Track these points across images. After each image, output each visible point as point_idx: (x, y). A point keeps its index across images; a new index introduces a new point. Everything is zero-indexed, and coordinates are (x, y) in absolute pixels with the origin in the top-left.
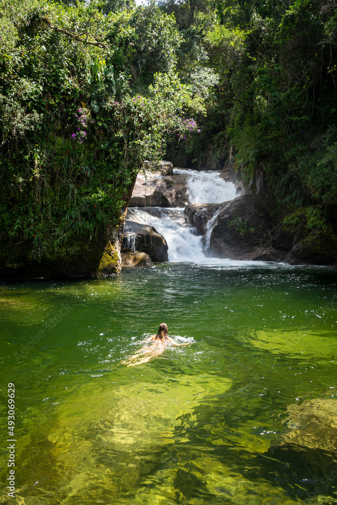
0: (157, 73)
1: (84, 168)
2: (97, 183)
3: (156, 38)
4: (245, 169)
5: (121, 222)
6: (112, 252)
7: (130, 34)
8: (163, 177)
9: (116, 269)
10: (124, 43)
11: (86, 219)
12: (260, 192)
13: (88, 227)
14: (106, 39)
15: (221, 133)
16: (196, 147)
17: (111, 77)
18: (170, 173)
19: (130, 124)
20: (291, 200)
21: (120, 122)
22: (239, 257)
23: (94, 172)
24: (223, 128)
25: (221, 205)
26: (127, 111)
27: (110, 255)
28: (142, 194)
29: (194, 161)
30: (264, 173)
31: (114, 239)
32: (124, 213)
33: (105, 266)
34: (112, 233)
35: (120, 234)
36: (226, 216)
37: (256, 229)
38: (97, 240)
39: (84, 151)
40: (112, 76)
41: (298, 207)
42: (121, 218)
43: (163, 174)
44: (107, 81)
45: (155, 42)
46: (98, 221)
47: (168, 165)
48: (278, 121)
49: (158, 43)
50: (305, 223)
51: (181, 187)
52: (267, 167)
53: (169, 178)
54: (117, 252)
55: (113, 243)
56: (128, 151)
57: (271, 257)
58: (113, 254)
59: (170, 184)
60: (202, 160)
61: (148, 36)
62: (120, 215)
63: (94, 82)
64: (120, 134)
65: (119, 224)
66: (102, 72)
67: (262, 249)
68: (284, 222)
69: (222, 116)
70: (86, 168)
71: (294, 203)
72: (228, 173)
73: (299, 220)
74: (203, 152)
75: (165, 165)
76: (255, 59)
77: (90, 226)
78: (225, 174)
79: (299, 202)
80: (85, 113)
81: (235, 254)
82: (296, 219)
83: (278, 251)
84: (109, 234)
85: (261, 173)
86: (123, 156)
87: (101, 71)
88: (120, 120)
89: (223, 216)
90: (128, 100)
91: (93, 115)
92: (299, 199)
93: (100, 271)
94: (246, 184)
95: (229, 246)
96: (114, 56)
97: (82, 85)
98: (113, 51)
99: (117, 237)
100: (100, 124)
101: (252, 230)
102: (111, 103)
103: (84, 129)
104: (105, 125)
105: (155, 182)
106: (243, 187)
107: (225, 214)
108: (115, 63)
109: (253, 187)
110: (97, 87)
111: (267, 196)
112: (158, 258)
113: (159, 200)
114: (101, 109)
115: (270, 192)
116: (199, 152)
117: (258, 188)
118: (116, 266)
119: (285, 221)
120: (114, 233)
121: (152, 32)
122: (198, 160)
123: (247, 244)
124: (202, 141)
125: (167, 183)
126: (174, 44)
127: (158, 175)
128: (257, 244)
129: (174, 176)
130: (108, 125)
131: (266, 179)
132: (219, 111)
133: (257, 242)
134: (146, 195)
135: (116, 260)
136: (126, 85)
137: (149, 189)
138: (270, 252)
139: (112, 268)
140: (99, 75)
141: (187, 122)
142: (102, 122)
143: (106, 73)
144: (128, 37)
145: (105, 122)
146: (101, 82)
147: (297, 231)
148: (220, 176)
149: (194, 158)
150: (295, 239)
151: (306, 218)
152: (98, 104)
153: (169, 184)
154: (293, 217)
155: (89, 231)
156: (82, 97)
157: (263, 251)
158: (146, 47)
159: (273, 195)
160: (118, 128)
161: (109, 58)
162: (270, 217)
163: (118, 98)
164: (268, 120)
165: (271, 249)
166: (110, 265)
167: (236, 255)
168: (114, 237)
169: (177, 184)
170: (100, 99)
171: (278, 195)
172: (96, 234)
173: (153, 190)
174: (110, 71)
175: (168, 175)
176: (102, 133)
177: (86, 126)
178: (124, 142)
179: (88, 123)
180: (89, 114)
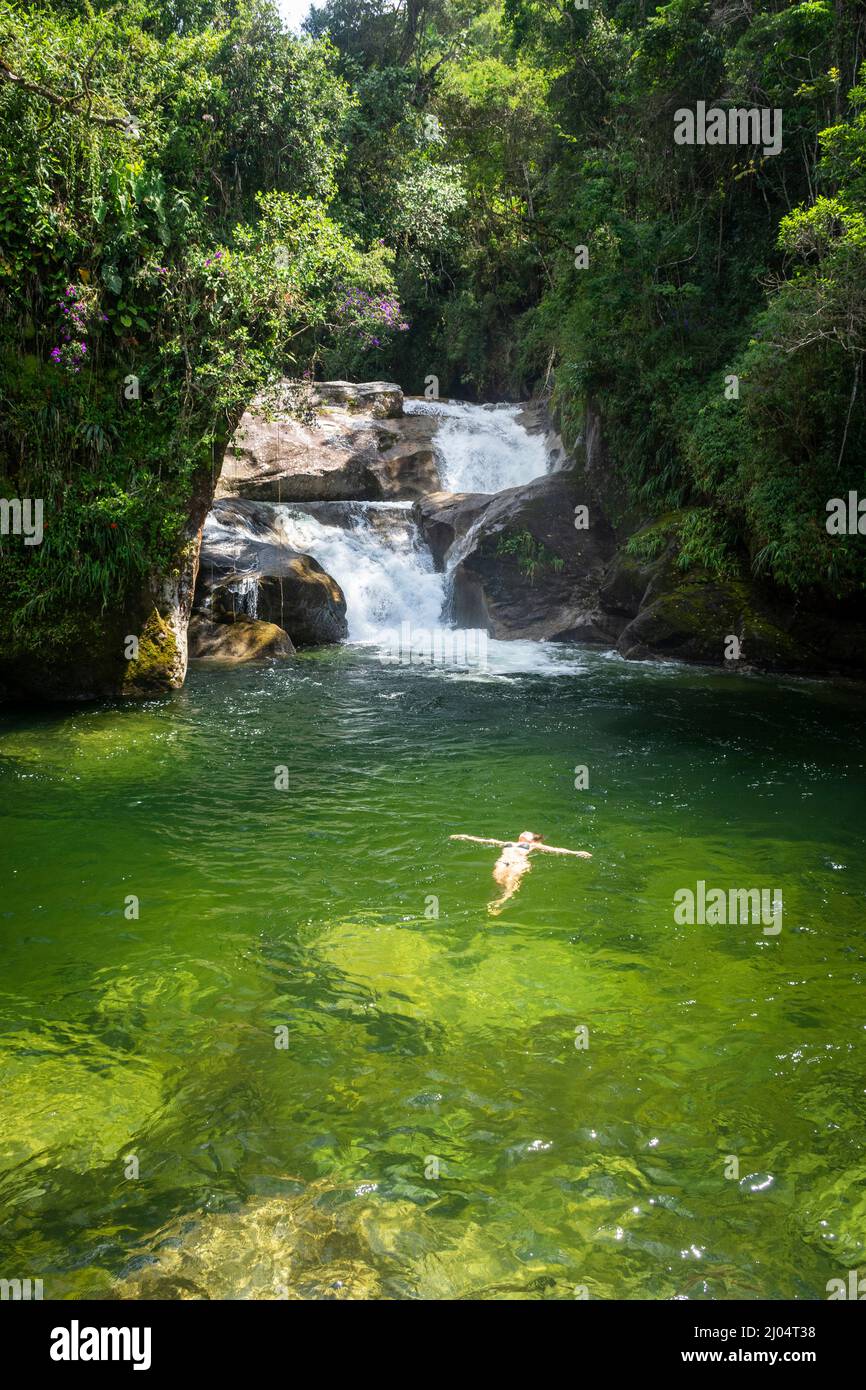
0: (260, 193)
1: (89, 433)
2: (123, 466)
3: (280, 98)
4: (568, 407)
5: (187, 560)
6: (162, 635)
7: (207, 93)
8: (375, 423)
9: (169, 678)
10: (192, 113)
11: (95, 558)
12: (593, 467)
13: (96, 576)
14: (155, 103)
15: (530, 311)
16: (472, 346)
17: (153, 204)
18: (396, 413)
19: (201, 320)
20: (657, 490)
21: (178, 317)
22: (518, 633)
23: (115, 442)
24: (534, 299)
25: (497, 497)
26: (199, 288)
27: (156, 642)
28: (316, 467)
29: (465, 379)
30: (603, 420)
31: (168, 603)
32: (195, 540)
33: (141, 671)
34: (162, 589)
35: (185, 589)
36: (499, 528)
37: (567, 562)
38: (122, 606)
39: (93, 387)
40: (158, 201)
41: (672, 507)
42: (186, 552)
43: (377, 415)
44: (145, 212)
45: (274, 110)
46: (121, 562)
47: (392, 394)
48: (623, 297)
49: (286, 110)
50: (676, 553)
51: (415, 449)
52: (612, 405)
53: (391, 426)
54: (173, 636)
55: (165, 614)
56: (194, 390)
57: (595, 633)
58: (163, 639)
59: (389, 442)
60: (485, 378)
61: (256, 95)
62: (184, 544)
63: (112, 217)
64: (175, 347)
65: (181, 568)
66: (130, 192)
67: (576, 611)
68: (628, 547)
69: (538, 269)
70: (93, 433)
71: (663, 496)
72: (538, 412)
73: (663, 544)
74: (490, 358)
75: (385, 394)
76: (575, 140)
77: (101, 573)
78: (531, 414)
79: (674, 497)
80: (84, 299)
81: (509, 623)
82: (657, 541)
83: (611, 618)
84: (155, 590)
85: (597, 419)
86: (181, 402)
87: (129, 188)
88: (177, 310)
89: (490, 528)
90: (198, 259)
91: (108, 299)
92: (677, 487)
93: (128, 682)
94: (568, 443)
95: (498, 604)
96: (168, 148)
97: (84, 224)
98: (167, 136)
99: (176, 597)
100: (127, 322)
101: (558, 563)
102: (151, 269)
103: (82, 339)
104: (142, 323)
105: (352, 438)
106: (562, 450)
107: (497, 522)
108: (170, 168)
109: (580, 453)
110: (119, 230)
111: (607, 477)
112: (319, 633)
113: (360, 481)
114: (126, 285)
115: (613, 468)
116: (479, 357)
117: (589, 457)
118: (171, 670)
119: (631, 546)
120: (168, 588)
121: (267, 85)
122: (477, 377)
123: (541, 600)
124: (487, 330)
125: (381, 440)
126: (330, 114)
127: (365, 419)
128: (565, 601)
129: (405, 420)
130: (150, 323)
131: (606, 434)
132: (529, 259)
133: (565, 594)
134: (326, 469)
135: (171, 655)
136: (193, 220)
137: (333, 456)
138: (593, 621)
139: (159, 674)
140: (122, 199)
141: (378, 305)
142: (130, 314)
143: (143, 193)
144: (202, 99)
145: (142, 315)
146: (129, 217)
147: (654, 572)
148: (518, 420)
149: (467, 373)
150: (648, 591)
151: (678, 539)
152: (120, 273)
153: (386, 440)
154: (651, 536)
155: (99, 587)
156: (83, 256)
157: (576, 617)
158: (249, 125)
159: (619, 476)
160: (172, 330)
161: (156, 155)
162: (611, 529)
163: (174, 255)
164: (598, 294)
165: (595, 614)
166: (153, 668)
167: (510, 627)
168: (168, 597)
169: (405, 441)
170: (126, 261)
171: (631, 475)
172: (121, 591)
173: (346, 458)
174: (154, 188)
175: (390, 417)
176: (136, 343)
177: (85, 331)
178: (185, 366)
179: (92, 323)
180: (95, 299)
